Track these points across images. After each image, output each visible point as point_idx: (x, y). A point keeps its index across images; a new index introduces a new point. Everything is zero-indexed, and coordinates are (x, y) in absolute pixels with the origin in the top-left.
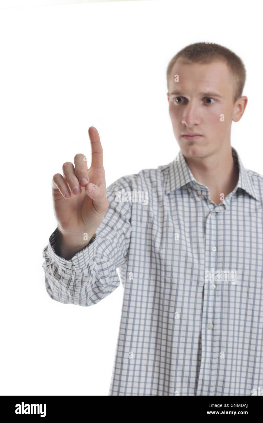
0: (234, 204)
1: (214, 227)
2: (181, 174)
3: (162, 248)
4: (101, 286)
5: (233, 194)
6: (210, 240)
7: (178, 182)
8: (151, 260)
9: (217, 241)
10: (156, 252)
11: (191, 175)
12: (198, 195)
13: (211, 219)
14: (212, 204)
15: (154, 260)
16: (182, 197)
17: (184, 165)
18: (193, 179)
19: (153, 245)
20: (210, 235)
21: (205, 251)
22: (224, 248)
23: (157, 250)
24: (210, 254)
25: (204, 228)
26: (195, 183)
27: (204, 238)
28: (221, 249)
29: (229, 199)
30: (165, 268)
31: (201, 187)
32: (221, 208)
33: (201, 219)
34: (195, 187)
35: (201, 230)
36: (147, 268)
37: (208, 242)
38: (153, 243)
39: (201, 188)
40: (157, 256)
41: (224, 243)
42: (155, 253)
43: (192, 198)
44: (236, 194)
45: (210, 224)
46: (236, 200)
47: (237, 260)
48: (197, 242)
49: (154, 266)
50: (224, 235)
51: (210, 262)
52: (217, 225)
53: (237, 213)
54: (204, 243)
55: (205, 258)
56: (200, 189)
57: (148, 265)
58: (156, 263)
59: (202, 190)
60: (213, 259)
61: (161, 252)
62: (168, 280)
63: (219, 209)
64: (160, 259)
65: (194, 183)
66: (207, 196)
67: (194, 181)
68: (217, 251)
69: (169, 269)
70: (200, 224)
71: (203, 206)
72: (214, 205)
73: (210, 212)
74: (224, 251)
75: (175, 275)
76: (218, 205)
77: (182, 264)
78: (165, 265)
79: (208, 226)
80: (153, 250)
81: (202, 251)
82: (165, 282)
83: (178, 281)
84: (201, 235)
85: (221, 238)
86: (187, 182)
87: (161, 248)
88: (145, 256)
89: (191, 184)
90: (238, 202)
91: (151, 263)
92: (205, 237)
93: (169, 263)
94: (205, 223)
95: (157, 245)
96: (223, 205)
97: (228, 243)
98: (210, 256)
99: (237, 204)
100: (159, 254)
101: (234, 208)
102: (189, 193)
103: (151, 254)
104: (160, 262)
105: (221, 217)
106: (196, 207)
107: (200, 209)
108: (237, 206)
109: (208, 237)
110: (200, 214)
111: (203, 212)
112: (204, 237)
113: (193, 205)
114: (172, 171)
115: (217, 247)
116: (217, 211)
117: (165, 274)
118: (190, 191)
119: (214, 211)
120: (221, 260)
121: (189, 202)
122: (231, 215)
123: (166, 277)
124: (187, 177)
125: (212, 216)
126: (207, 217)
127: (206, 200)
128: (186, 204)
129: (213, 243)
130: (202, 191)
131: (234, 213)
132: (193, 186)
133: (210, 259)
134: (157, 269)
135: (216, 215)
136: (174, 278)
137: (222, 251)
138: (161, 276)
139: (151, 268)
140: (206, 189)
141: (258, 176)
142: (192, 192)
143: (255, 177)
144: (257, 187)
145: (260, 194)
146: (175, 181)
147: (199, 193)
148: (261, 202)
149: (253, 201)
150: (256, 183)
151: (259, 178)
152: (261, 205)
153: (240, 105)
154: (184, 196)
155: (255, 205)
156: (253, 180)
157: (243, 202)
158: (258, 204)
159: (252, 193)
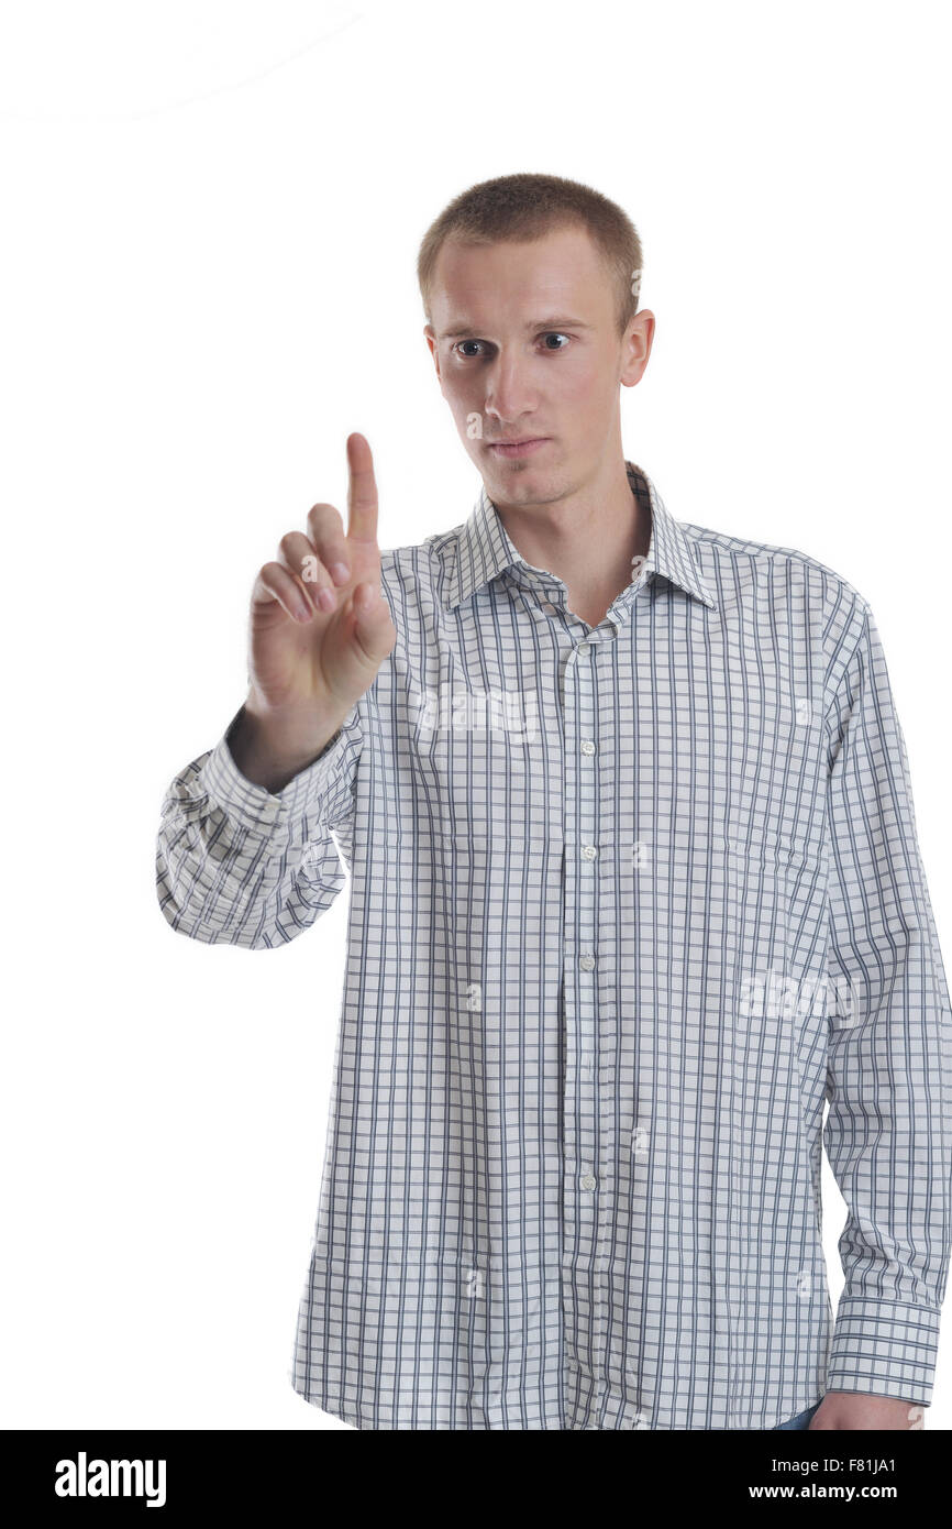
0: (644, 620)
1: (585, 687)
4: (307, 885)
6: (577, 723)
9: (596, 724)
10: (422, 754)
11: (512, 548)
12: (539, 605)
13: (577, 667)
14: (580, 623)
16: (494, 614)
17: (493, 523)
18: (517, 557)
20: (577, 708)
21: (564, 753)
22: (617, 744)
23: (426, 748)
24: (577, 762)
25: (560, 691)
26: (524, 569)
27: (560, 720)
28: (607, 746)
30: (452, 812)
31: (542, 578)
32: (605, 633)
33: (548, 669)
34: (525, 582)
35: (550, 697)
37: (570, 730)
39: (542, 582)
41: (617, 730)
43: (522, 613)
45: (576, 679)
48: (542, 732)
50: (616, 708)
51: (578, 784)
52: (595, 681)
54: (559, 732)
55: (563, 773)
56: (540, 586)
59: (547, 586)
60: (587, 777)
62: (462, 843)
63: (599, 635)
65: (519, 567)
66: (561, 602)
67: (519, 563)
68: (597, 754)
70: (548, 682)
71: (553, 634)
72: (583, 626)
73: (574, 647)
74: (617, 753)
76: (595, 626)
79: (568, 686)
81: (554, 754)
82: (455, 850)
84: (550, 710)
85: (607, 716)
86: (502, 567)
89: (516, 575)
90: (653, 613)
91: (415, 801)
92: (563, 717)
94: (559, 677)
96: (612, 626)
97: (626, 729)
99: (652, 621)
101: (643, 633)
102: (512, 602)
104: (438, 795)
105: (606, 659)
106: (535, 637)
107: (546, 642)
109: (569, 715)
110: (548, 655)
111: (556, 648)
112: (560, 716)
113: (525, 631)
114: (464, 545)
115: (596, 741)
116: (593, 643)
117: (454, 828)
118: (515, 593)
119: (586, 643)
120: (608, 776)
121: (514, 625)
122: (634, 653)
124: (501, 556)
125: (581, 657)
126: (564, 662)
127: (561, 615)
128: (506, 631)
129: (586, 732)
130: (546, 591)
131: (643, 645)
132: (518, 577)
133: (578, 776)
135: (591, 654)
136: (477, 836)
137: (610, 753)
140: (557, 584)
141: (714, 541)
142: (521, 597)
143: (704, 542)
144: (711, 572)
145: (720, 590)
146: (473, 571)
147: (541, 595)
148: (723, 612)
149: (697, 612)
150: (708, 560)
151: (715, 545)
152: (723, 621)
153: (635, 337)
154: (500, 609)
155: (705, 621)
156: (698, 553)
157: (670, 615)
158: (713, 617)
159: (694, 585)
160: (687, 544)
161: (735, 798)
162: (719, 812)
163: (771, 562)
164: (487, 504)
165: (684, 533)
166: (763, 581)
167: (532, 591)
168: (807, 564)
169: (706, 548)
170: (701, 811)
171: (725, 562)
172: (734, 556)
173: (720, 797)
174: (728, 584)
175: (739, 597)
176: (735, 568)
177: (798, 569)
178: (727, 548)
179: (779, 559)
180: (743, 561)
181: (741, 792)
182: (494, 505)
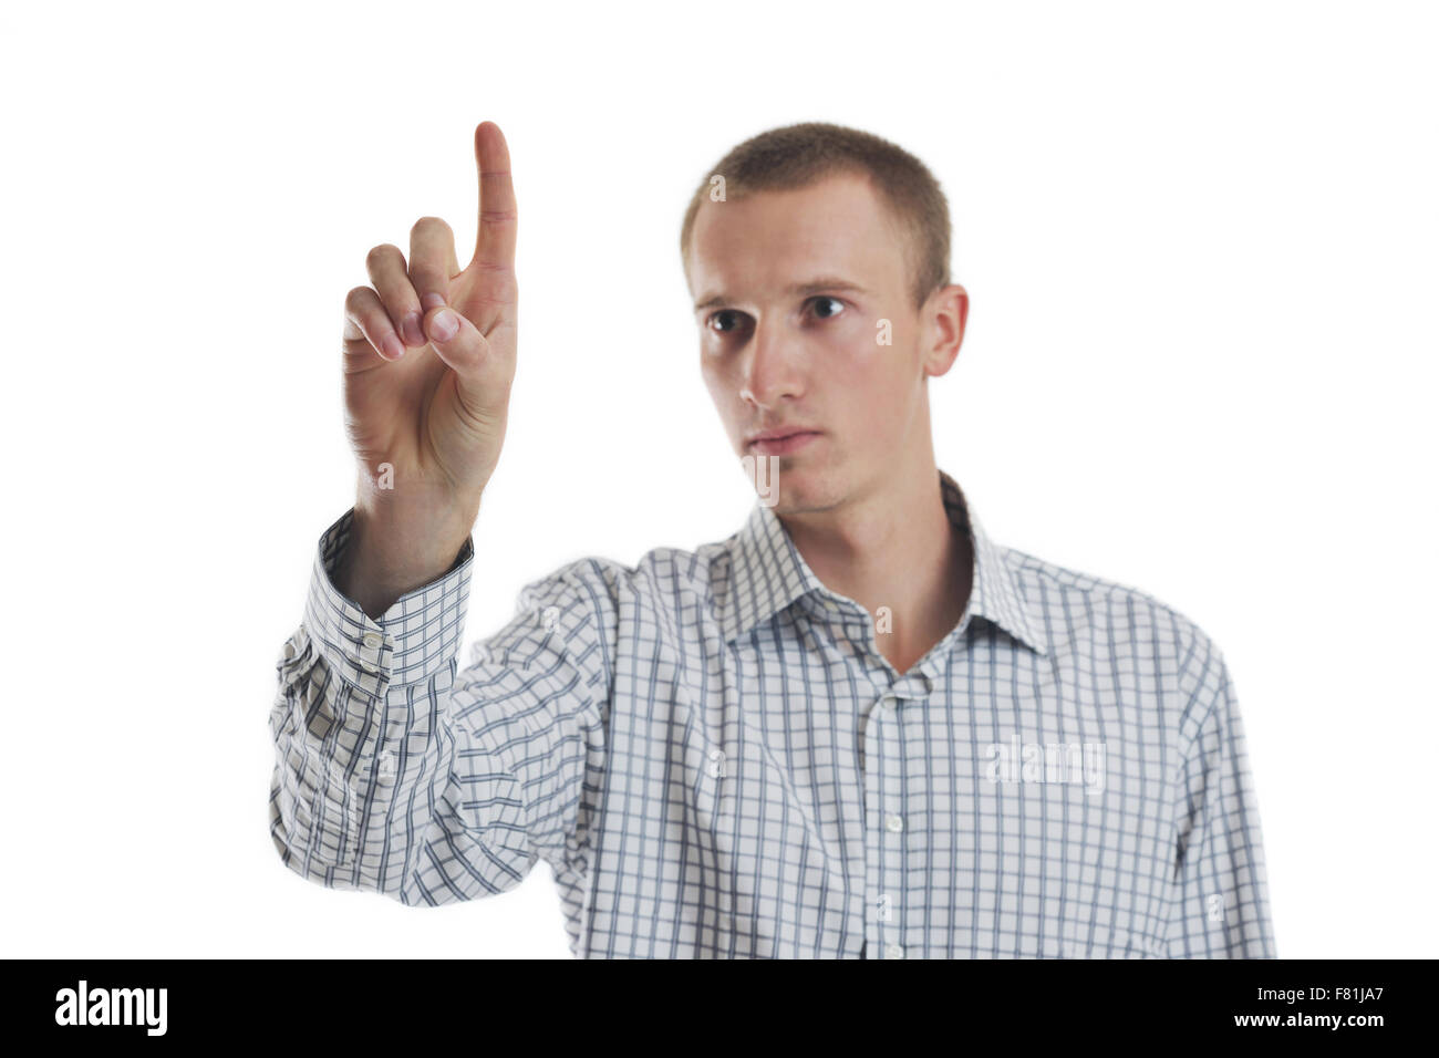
0: (961, 668)
1: (891, 749)
2: (772, 571)
3: (721, 811)
5: (957, 637)
6: (881, 793)
7: (763, 598)
8: (684, 853)
9: (904, 795)
10: (701, 826)
11: (806, 570)
12: (833, 641)
13: (880, 723)
14: (883, 668)
15: (693, 854)
16: (780, 650)
17: (779, 539)
18: (814, 583)
19: (690, 801)
20: (881, 775)
21: (866, 829)
22: (930, 821)
23: (706, 819)
24: (881, 841)
25: (860, 752)
26: (822, 596)
27: (861, 787)
28: (918, 822)
29: (943, 654)
30: (734, 883)
31: (845, 608)
32: (916, 686)
33: (845, 722)
34: (820, 612)
35: (847, 759)
36: (671, 881)
37: (872, 801)
38: (689, 793)
39: (843, 613)
40: (706, 841)
41: (929, 803)
42: (698, 829)
43: (813, 651)
44: (965, 637)
45: (880, 738)
46: (965, 655)
47: (977, 860)
48: (837, 803)
49: (692, 874)
50: (929, 776)
51: (881, 868)
52: (902, 742)
53: (971, 701)
54: (859, 803)
55: (865, 853)
56: (839, 619)
57: (671, 871)
58: (701, 866)
59: (848, 619)
60: (892, 860)
61: (719, 828)
63: (908, 687)
64: (715, 851)
65: (817, 596)
66: (865, 640)
67: (817, 590)
68: (905, 832)
69: (745, 885)
70: (846, 740)
71: (851, 679)
72: (887, 671)
73: (877, 699)
74: (930, 831)
75: (767, 908)
76: (902, 672)
77: (791, 873)
78: (734, 873)
79: (871, 746)
80: (691, 819)
81: (853, 830)
83: (777, 927)
84: (847, 775)
85: (917, 785)
86: (794, 596)
87: (717, 813)
88: (662, 840)
89: (809, 603)
90: (971, 661)
91: (683, 863)
92: (864, 785)
93: (746, 865)
94: (860, 734)
95: (706, 803)
96: (922, 677)
97: (941, 803)
98: (881, 849)
99: (971, 669)
100: (713, 833)
101: (960, 684)
102: (800, 638)
103: (685, 834)
104: (716, 860)
105: (914, 715)
106: (829, 682)
107: (843, 689)
108: (971, 677)
109: (872, 783)
110: (845, 705)
111: (854, 697)
112: (860, 784)
113: (816, 674)
114: (739, 564)
115: (904, 815)
116: (900, 696)
117: (734, 904)
118: (804, 626)
119: (891, 695)
120: (918, 860)
121: (804, 665)
122: (949, 707)
123: (736, 914)
124: (793, 579)
125: (885, 712)
126: (866, 716)
127: (860, 655)
128: (795, 672)
129: (892, 804)
130: (845, 625)
131: (960, 700)
132: (814, 608)
133: (881, 858)
134: (702, 886)
135: (897, 709)
136: (764, 917)
137: (921, 831)
138: (717, 910)
139: (682, 882)
140: (861, 616)
141: (1040, 571)
142: (812, 632)
143: (1029, 573)
144: (1038, 610)
145: (1049, 632)
146: (754, 598)
147: (837, 631)
148: (1054, 660)
149: (1024, 658)
150: (1034, 594)
151: (1042, 576)
152: (1056, 670)
153: (943, 319)
154: (785, 645)
155: (1034, 671)
156: (1022, 586)
157: (992, 662)
158: (1044, 666)
159: (1023, 628)
160: (1009, 573)
161: (1072, 891)
162: (1052, 908)
163: (1109, 600)
164: (770, 516)
165: (1005, 558)
166: (1100, 621)
167: (826, 624)
168: (1152, 605)
169: (1030, 578)
170: (1031, 905)
171: (1054, 597)
172: (1063, 590)
173: (1053, 889)
174: (1059, 626)
175: (1072, 641)
176: (1065, 605)
177: (1140, 608)
178: (1055, 580)
179: (1119, 596)
180: (1075, 598)
181: (1080, 882)
182: (780, 518)
